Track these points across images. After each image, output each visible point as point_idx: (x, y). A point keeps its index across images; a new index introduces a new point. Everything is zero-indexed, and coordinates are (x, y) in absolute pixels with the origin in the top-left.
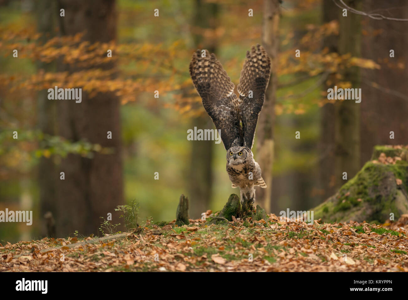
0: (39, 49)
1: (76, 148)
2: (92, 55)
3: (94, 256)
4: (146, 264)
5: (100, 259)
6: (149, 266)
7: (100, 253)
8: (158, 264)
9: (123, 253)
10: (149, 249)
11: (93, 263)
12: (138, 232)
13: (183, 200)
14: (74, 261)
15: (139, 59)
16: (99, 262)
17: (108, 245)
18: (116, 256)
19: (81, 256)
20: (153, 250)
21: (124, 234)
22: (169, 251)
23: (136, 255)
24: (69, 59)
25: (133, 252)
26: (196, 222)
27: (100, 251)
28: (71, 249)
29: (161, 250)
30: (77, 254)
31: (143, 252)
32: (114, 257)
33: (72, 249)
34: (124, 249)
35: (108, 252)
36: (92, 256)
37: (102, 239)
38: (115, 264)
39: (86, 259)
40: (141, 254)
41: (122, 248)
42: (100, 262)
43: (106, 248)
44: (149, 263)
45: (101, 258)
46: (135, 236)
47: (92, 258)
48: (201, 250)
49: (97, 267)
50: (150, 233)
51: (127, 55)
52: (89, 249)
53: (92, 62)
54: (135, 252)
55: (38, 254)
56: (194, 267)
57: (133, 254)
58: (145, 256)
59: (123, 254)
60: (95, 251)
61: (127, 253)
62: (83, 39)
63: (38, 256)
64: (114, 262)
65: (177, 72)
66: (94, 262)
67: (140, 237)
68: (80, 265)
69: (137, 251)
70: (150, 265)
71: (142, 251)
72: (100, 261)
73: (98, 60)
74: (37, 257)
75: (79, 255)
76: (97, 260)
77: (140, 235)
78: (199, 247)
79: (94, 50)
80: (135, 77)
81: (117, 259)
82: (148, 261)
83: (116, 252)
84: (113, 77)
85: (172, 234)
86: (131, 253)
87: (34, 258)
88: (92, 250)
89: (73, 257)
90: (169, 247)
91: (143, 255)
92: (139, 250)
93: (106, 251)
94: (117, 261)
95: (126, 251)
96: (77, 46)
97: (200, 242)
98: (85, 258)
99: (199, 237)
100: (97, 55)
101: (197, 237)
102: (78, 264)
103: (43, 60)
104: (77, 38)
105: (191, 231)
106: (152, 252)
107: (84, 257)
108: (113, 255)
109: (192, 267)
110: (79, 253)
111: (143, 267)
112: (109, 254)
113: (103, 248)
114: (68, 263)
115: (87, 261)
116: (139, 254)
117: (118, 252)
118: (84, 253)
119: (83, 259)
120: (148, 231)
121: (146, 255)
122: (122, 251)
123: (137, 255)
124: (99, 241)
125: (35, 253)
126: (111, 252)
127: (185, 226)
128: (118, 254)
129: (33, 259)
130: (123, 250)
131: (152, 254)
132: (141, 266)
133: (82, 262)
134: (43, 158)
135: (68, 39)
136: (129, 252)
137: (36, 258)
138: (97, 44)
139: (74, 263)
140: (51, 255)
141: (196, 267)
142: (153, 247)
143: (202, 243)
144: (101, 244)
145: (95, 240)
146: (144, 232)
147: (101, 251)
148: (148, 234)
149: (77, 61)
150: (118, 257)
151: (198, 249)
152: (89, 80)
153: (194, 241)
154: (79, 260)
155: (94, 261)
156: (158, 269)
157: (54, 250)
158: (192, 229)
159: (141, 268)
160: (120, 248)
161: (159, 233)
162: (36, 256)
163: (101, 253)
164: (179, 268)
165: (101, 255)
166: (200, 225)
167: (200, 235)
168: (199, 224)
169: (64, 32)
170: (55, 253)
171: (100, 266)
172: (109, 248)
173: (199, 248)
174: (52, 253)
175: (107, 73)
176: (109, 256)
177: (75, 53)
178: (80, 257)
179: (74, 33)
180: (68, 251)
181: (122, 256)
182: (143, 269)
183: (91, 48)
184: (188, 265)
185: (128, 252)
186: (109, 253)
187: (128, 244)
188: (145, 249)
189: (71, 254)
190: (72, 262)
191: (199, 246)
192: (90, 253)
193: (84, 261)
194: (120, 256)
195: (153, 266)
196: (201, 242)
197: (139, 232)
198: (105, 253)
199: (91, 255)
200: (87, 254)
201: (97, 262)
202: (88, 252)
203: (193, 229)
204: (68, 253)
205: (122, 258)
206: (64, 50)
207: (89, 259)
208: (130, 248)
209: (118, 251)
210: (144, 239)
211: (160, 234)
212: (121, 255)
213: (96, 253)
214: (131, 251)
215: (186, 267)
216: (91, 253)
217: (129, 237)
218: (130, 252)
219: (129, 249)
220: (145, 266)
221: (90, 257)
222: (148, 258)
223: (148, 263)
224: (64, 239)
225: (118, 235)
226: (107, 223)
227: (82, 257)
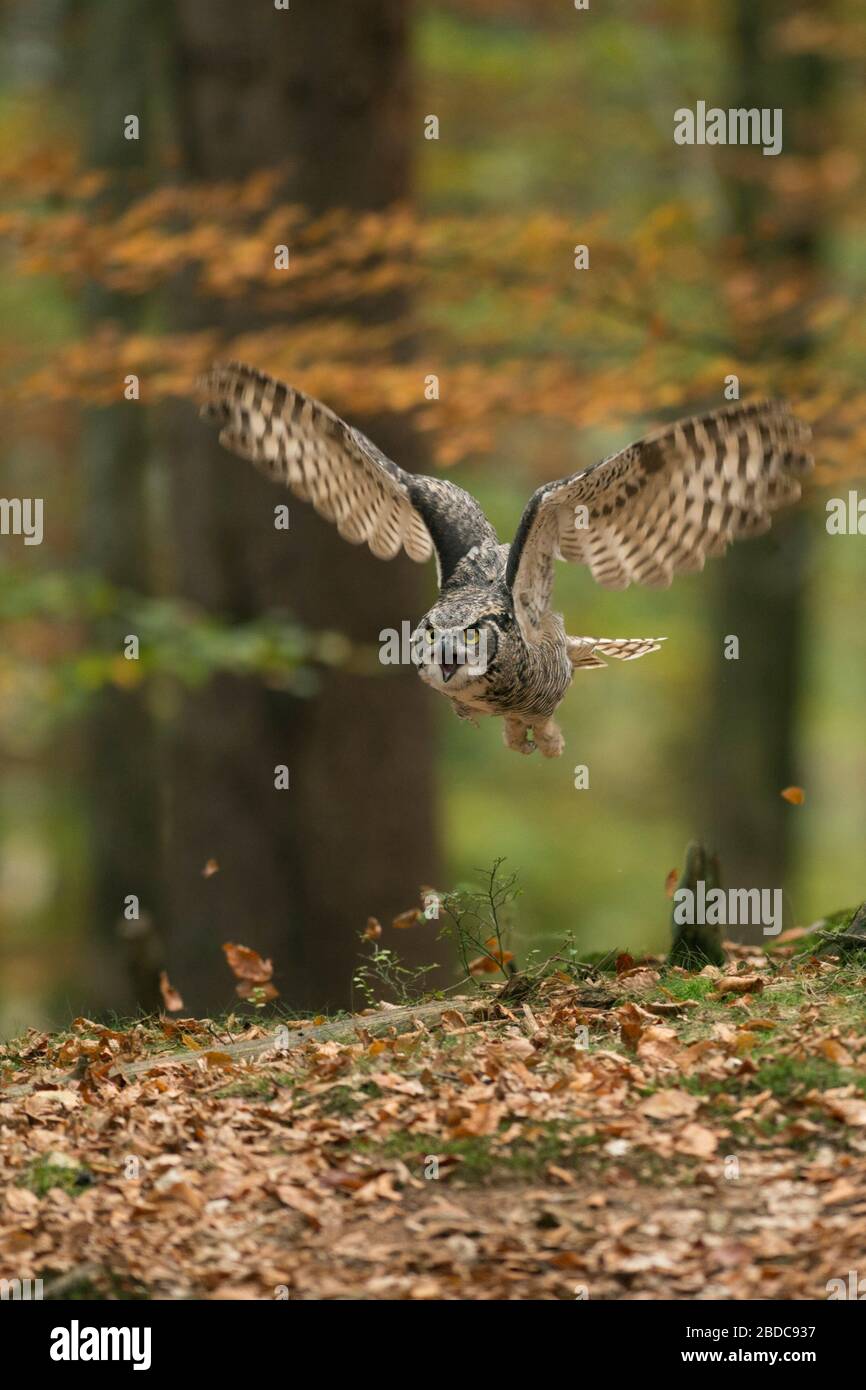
0: (97, 237)
1: (244, 649)
2: (318, 260)
3: (337, 1091)
4: (553, 1125)
5: (359, 1106)
6: (564, 1137)
7: (359, 1082)
8: (601, 1127)
9: (455, 1080)
10: (561, 1063)
11: (328, 1120)
12: (514, 993)
13: (698, 862)
14: (253, 1114)
15: (509, 277)
16: (355, 1117)
17: (390, 1046)
18: (428, 1093)
19: (281, 1093)
20: (579, 1070)
21: (459, 1003)
22: (647, 1075)
23: (511, 1091)
24: (221, 276)
25: (496, 1078)
26: (752, 954)
27: (362, 1073)
28: (238, 1061)
29: (611, 1071)
30: (267, 1085)
31: (539, 1077)
32: (417, 1096)
33: (244, 1063)
34: (458, 1063)
35: (394, 1076)
36: (327, 1093)
37: (368, 1021)
38: (420, 1127)
39: (304, 1105)
40: (529, 1085)
41: (450, 1061)
42: (361, 1119)
43: (386, 1061)
44: (564, 1121)
45: (366, 1101)
46: (505, 1011)
47: (327, 1102)
48: (781, 1071)
49: (348, 1136)
50: (569, 999)
51: (460, 261)
52: (314, 1062)
53: (316, 292)
54: (505, 1080)
55: (105, 1082)
56: (751, 1140)
57: (495, 1085)
58: (546, 1096)
59: (454, 1085)
60: (338, 1070)
61: (472, 1083)
62: (282, 197)
63: (101, 1091)
64: (419, 1118)
65: (667, 335)
66: (338, 1119)
67: (522, 1014)
68: (277, 1129)
69: (514, 1073)
70: (568, 1131)
71: (535, 1073)
72: (362, 1113)
73: (344, 284)
74: (101, 1097)
75: (272, 1089)
76: (346, 1108)
77: (526, 1008)
78: (770, 1056)
79: (324, 243)
80: (491, 355)
81: (431, 1104)
82: (562, 1116)
83: (426, 1078)
84: (403, 354)
85: (656, 1004)
86: (488, 1083)
87: (87, 1099)
88: (328, 1069)
89: (250, 1095)
90: (647, 1057)
91: (538, 1090)
92: (521, 1068)
93: (384, 1073)
94: (431, 1116)
95: (466, 1071)
96: (251, 224)
97: (772, 1039)
98: (299, 1099)
99: (768, 1015)
100: (340, 265)
101: (756, 1015)
102: (269, 1124)
103: (117, 282)
104: (256, 193)
105: (739, 990)
106: (573, 1079)
107: (294, 1097)
108: (415, 1087)
109: (743, 1140)
110: (272, 1080)
111: (541, 1138)
112: (398, 1084)
113: (373, 1060)
114: (226, 1121)
115: (306, 1111)
116: (521, 1085)
117: (435, 1077)
118: (293, 1082)
119: (289, 1104)
120: (557, 992)
121: (551, 1091)
122: (453, 1073)
123: (514, 1088)
124: (357, 1032)
125: (91, 1079)
126: (407, 1078)
127: (710, 972)
128: (433, 1083)
129: (84, 1104)
130: (453, 1068)
131: (573, 1084)
132: (532, 1137)
133: (286, 1118)
134: (110, 691)
135: (219, 198)
136: (478, 1075)
137: (95, 1099)
138: (335, 219)
139: (252, 1122)
140: (157, 1087)
141: (760, 1141)
142: (580, 1055)
143: (783, 1043)
144: (362, 1041)
145: (337, 1028)
146: (541, 995)
147: (365, 1071)
148: (557, 1001)
149: (257, 286)
150: (436, 1097)
151: (769, 1067)
152: (305, 363)
153: (749, 1032)
154: (276, 1107)
155: (335, 1114)
156: (601, 1148)
157: (168, 1065)
158: (740, 985)
159: (529, 1145)
160: (446, 1059)
161: (602, 998)
162: (95, 1089)
163: (365, 1079)
164: (689, 1143)
165: (365, 1087)
166: (773, 966)
167: (774, 1009)
168: (769, 962)
169: (197, 168)
170: (173, 1079)
171: (359, 1132)
172: (395, 1061)
173: (772, 1061)
174: (162, 1079)
175: (378, 337)
176: (398, 1093)
177: (246, 256)
178: (275, 1095)
179: (240, 173)
180: (227, 1072)
181: (452, 1092)
182: (539, 1146)
183: (316, 231)
184: (725, 1133)
185: (475, 1079)
186: (399, 1079)
187: (475, 1045)
188: (544, 1063)
189: (240, 1082)
190: (247, 1118)
191: (771, 1052)
192: (317, 1078)
193: (296, 1113)
194: (444, 1095)
195: (583, 1133)
196: (780, 1037)
197: (519, 993)
198: (382, 1081)
199: (323, 1088)
200: (306, 1085)
201: (350, 1116)
202: (310, 1077)
203: (746, 984)
204: (228, 1079)
205: (451, 1100)
206: (203, 240)
207: (313, 1107)
208: (485, 1060)
209: (436, 1073)
210: (541, 1025)
211: (608, 1005)
212: (448, 1090)
213: (343, 1082)
214: (487, 1074)
215: (719, 1139)
216: (322, 1082)
217: (480, 1016)
218: (485, 1078)
219: (481, 1065)
220: (546, 1134)
221: (320, 1097)
222: (557, 1101)
223: (560, 1124)
224: (207, 1021)
225: (433, 1009)
226: (384, 958)
227: (286, 1094)
